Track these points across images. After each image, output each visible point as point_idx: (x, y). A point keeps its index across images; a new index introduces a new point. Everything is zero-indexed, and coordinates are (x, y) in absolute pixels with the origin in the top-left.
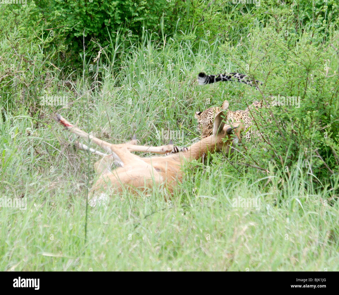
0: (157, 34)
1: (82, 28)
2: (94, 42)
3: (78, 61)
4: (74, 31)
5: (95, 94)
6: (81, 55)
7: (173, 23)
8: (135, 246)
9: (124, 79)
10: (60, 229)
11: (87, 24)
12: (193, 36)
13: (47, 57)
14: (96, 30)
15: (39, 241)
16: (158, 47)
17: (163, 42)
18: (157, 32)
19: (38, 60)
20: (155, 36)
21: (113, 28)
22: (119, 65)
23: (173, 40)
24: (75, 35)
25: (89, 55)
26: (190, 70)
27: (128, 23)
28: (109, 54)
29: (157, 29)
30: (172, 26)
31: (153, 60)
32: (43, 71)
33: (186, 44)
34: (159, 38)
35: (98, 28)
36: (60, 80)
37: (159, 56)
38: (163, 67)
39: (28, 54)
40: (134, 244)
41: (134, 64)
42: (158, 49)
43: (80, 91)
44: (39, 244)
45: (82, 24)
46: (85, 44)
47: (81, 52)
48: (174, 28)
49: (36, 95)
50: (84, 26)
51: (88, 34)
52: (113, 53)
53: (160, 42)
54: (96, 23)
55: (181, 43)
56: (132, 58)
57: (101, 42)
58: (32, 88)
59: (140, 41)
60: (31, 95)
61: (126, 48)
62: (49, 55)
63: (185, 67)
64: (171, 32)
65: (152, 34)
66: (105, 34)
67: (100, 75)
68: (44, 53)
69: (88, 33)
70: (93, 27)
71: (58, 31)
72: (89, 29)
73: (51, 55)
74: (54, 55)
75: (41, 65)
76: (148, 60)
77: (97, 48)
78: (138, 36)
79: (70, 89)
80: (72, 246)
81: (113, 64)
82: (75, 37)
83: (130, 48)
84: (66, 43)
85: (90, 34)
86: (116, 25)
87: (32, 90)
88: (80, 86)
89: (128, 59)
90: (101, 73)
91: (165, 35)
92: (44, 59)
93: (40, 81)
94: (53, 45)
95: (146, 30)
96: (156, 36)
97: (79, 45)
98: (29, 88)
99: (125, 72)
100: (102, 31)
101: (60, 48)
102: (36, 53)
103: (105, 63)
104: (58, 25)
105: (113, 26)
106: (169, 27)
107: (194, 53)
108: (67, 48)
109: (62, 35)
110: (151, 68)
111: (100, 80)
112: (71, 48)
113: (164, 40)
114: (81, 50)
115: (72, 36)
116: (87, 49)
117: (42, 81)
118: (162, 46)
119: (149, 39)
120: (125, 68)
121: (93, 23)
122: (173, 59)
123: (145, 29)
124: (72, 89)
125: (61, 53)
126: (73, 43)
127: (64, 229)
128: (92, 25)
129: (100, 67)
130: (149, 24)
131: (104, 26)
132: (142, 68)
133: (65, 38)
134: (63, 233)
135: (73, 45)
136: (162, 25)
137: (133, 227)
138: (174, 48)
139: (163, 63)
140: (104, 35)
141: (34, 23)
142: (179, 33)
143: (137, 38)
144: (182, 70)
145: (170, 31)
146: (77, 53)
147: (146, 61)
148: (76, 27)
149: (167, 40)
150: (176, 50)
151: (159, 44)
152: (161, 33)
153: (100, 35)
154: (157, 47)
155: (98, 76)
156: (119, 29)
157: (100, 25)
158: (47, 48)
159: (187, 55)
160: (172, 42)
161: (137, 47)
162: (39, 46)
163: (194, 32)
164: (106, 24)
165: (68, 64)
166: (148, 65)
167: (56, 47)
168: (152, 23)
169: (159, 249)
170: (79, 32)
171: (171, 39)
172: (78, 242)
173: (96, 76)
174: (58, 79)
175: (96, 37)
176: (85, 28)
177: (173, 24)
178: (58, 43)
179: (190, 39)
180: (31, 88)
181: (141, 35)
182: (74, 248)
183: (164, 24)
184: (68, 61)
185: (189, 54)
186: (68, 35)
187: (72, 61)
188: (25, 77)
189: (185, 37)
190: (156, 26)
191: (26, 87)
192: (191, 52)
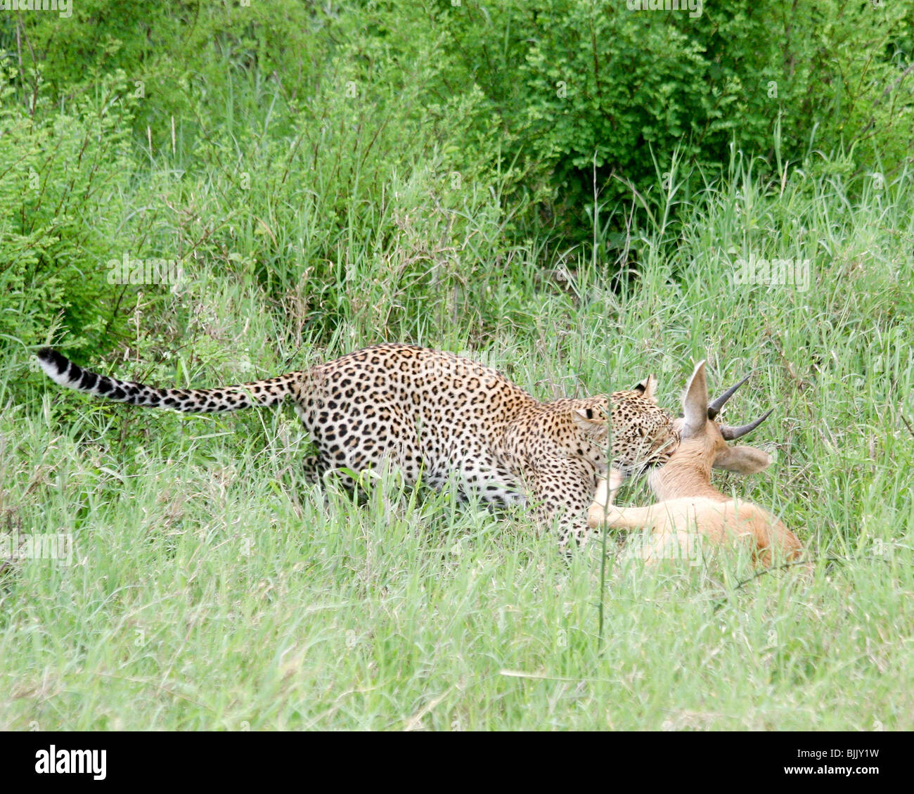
0: (765, 159)
1: (591, 148)
2: (619, 179)
3: (582, 224)
4: (575, 154)
5: (621, 299)
6: (588, 209)
7: (803, 133)
8: (714, 652)
9: (688, 266)
10: (541, 615)
11: (602, 138)
12: (847, 164)
13: (511, 215)
14: (623, 152)
15: (492, 640)
16: (768, 191)
17: (778, 177)
18: (765, 155)
19: (489, 222)
20: (760, 166)
21: (663, 146)
22: (678, 232)
23: (802, 173)
24: (576, 162)
25: (608, 209)
26: (843, 243)
27: (698, 134)
28: (653, 207)
29: (765, 149)
30: (799, 141)
31: (756, 220)
32: (499, 248)
33: (832, 182)
34: (770, 168)
35: (628, 146)
36: (540, 268)
37: (769, 211)
38: (780, 236)
39: (466, 208)
40: (712, 649)
41: (711, 229)
42: (769, 194)
43: (587, 292)
44: (494, 650)
45: (592, 139)
46: (599, 185)
47: (587, 202)
48: (804, 145)
49: (483, 302)
50: (596, 143)
51: (605, 161)
52: (663, 204)
53: (773, 179)
54: (622, 135)
55: (821, 180)
56: (707, 215)
57: (636, 180)
58: (476, 287)
59: (726, 176)
60: (472, 304)
61: (693, 192)
62: (514, 211)
63: (831, 236)
64: (798, 154)
65: (753, 161)
66: (645, 160)
67: (632, 256)
68: (501, 206)
69: (605, 157)
70: (617, 144)
71: (535, 155)
72: (607, 150)
73: (519, 210)
74: (525, 210)
75: (497, 234)
76: (745, 221)
77: (625, 193)
78: (720, 165)
79: (563, 288)
80: (568, 653)
81: (663, 231)
82: (576, 168)
83: (701, 193)
84: (552, 183)
85: (609, 161)
86: (671, 140)
87: (475, 293)
88: (585, 282)
89: (699, 218)
90: (633, 252)
91: (783, 163)
92: (502, 220)
93: (494, 270)
94: (524, 187)
95: (740, 152)
96: (764, 164)
97: (584, 186)
98: (467, 287)
99: (691, 248)
100: (636, 154)
101: (538, 193)
102: (484, 205)
103: (645, 228)
104: (535, 140)
105: (662, 142)
106: (794, 143)
107: (852, 203)
108: (556, 194)
109: (546, 165)
110: (753, 238)
111: (633, 266)
112: (566, 194)
113: (781, 174)
114: (588, 198)
115: (567, 167)
116: (601, 196)
117: (498, 271)
118: (776, 188)
119: (746, 172)
120: (693, 239)
121: (615, 135)
122: (804, 218)
123: (737, 148)
124: (567, 288)
125: (542, 205)
126: (569, 182)
127: (551, 615)
128: (613, 140)
129: (633, 238)
130: (746, 137)
131: (641, 141)
132: (730, 240)
133: (551, 172)
134: (549, 623)
135: (570, 188)
136: (778, 139)
137: (710, 608)
138: (805, 193)
139: (780, 227)
140: (641, 163)
141: (481, 137)
142: (816, 157)
143: (718, 169)
144: (823, 244)
145: (795, 152)
146: (579, 205)
147: (739, 221)
148: (577, 145)
149: (789, 173)
150: (808, 196)
151: (769, 184)
152: (774, 157)
153: (632, 162)
154: (765, 190)
155: (629, 259)
156: (677, 149)
157: (632, 140)
158: (509, 196)
159: (836, 207)
160: (801, 178)
161: (720, 189)
162: (492, 189)
163: (851, 155)
164: (645, 138)
165: (558, 232)
166: (744, 232)
167: (531, 192)
168: (753, 134)
169: (771, 660)
170: (583, 156)
171: (796, 170)
172: (583, 645)
173: (623, 258)
174: (535, 266)
175: (624, 168)
176: (598, 148)
177: (802, 137)
178: (534, 182)
179: (840, 171)
180: (471, 286)
181: (727, 163)
182: (575, 656)
183: (783, 136)
184: (557, 223)
185: (840, 206)
186: (560, 164)
187: (567, 224)
188: (458, 261)
189: (829, 166)
190: (761, 141)
191: (462, 284)
192: (845, 200)
